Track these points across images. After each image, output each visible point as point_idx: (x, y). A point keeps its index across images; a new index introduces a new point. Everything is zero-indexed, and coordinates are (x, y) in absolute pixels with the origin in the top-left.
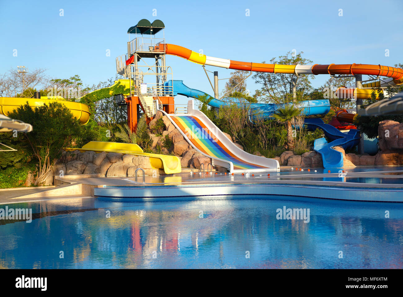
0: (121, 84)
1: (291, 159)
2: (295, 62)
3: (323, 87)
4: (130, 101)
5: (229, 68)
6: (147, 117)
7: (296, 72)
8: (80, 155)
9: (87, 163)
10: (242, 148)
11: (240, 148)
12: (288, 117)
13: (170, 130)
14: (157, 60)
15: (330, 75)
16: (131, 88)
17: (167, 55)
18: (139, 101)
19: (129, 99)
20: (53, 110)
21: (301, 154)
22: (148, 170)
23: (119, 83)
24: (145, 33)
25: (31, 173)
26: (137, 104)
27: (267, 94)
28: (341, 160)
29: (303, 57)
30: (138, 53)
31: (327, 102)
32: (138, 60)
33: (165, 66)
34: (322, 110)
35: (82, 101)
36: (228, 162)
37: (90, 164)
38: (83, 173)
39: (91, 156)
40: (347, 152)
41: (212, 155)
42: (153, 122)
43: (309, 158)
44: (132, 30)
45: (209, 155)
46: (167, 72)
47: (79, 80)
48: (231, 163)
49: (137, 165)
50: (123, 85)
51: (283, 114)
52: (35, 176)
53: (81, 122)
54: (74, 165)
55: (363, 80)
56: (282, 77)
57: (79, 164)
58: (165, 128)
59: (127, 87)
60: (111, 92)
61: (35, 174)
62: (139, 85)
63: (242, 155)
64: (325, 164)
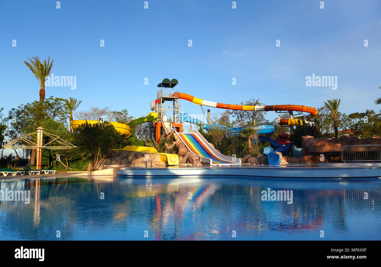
0: (151, 115)
1: (249, 159)
2: (255, 105)
3: (273, 121)
4: (157, 125)
5: (216, 107)
6: (166, 134)
7: (255, 110)
8: (120, 154)
9: (124, 158)
10: (220, 152)
11: (219, 152)
12: (249, 134)
13: (177, 141)
14: (174, 102)
15: (274, 111)
16: (157, 117)
17: (179, 99)
18: (162, 125)
19: (156, 124)
20: (103, 125)
21: (255, 156)
22: (158, 162)
23: (151, 114)
24: (167, 87)
25: (90, 163)
26: (161, 127)
27: (239, 123)
28: (279, 159)
29: (259, 102)
30: (162, 98)
31: (273, 126)
32: (163, 102)
33: (178, 105)
34: (270, 131)
35: (128, 124)
36: (209, 159)
37: (125, 159)
38: (121, 164)
39: (126, 154)
40: (283, 155)
41: (201, 156)
42: (168, 137)
43: (260, 158)
44: (159, 86)
45: (199, 155)
46: (179, 109)
47: (127, 112)
48: (211, 160)
49: (152, 159)
50: (153, 115)
51: (245, 132)
52: (93, 165)
53: (124, 136)
54: (116, 159)
55: (294, 114)
56: (248, 113)
57: (118, 158)
58: (175, 140)
59: (155, 117)
60: (146, 120)
61: (93, 164)
62: (162, 117)
63: (220, 156)
64: (269, 161)
